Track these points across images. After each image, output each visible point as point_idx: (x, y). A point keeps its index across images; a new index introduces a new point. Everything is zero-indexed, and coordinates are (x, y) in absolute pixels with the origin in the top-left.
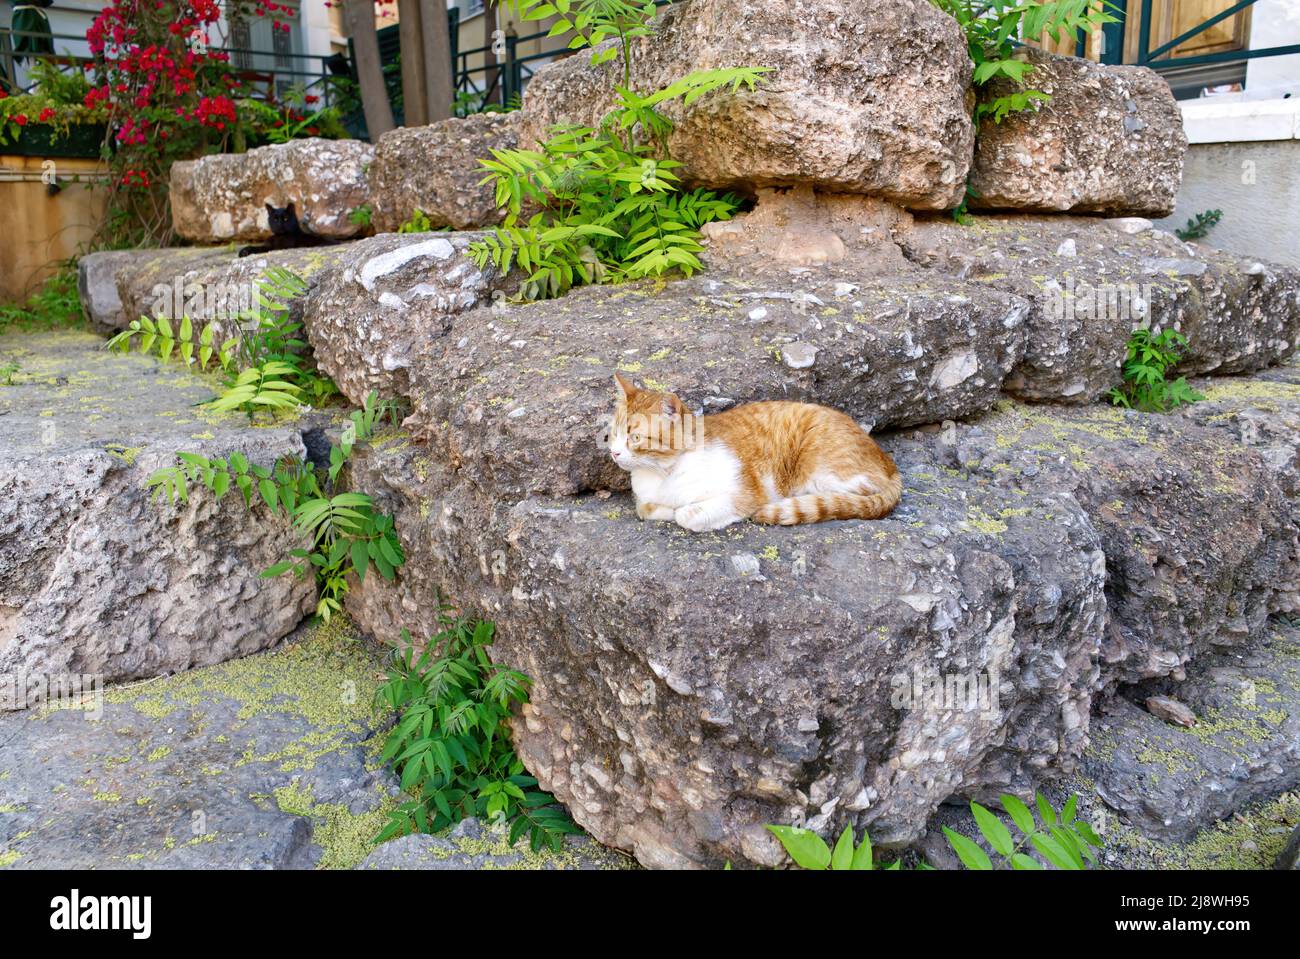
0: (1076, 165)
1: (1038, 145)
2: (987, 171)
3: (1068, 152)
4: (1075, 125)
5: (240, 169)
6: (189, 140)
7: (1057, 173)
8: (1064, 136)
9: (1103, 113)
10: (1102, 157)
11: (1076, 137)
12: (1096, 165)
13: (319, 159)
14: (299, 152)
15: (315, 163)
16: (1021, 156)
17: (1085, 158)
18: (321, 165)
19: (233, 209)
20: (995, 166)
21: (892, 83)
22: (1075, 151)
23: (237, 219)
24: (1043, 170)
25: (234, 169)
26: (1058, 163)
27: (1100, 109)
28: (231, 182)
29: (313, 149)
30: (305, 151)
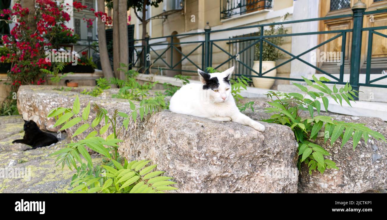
0: (349, 182)
1: (331, 178)
2: (305, 186)
3: (346, 177)
4: (349, 164)
5: (30, 99)
6: (36, 71)
7: (340, 188)
8: (344, 170)
9: (362, 156)
10: (362, 175)
11: (349, 169)
12: (359, 179)
13: (50, 104)
14: (43, 102)
15: (49, 106)
16: (322, 184)
17: (353, 177)
18: (51, 107)
19: (28, 112)
20: (308, 185)
21: (252, 177)
22: (349, 176)
23: (29, 116)
24: (333, 188)
25: (29, 99)
26: (341, 183)
27: (361, 154)
28: (28, 103)
29: (48, 101)
30: (45, 102)
